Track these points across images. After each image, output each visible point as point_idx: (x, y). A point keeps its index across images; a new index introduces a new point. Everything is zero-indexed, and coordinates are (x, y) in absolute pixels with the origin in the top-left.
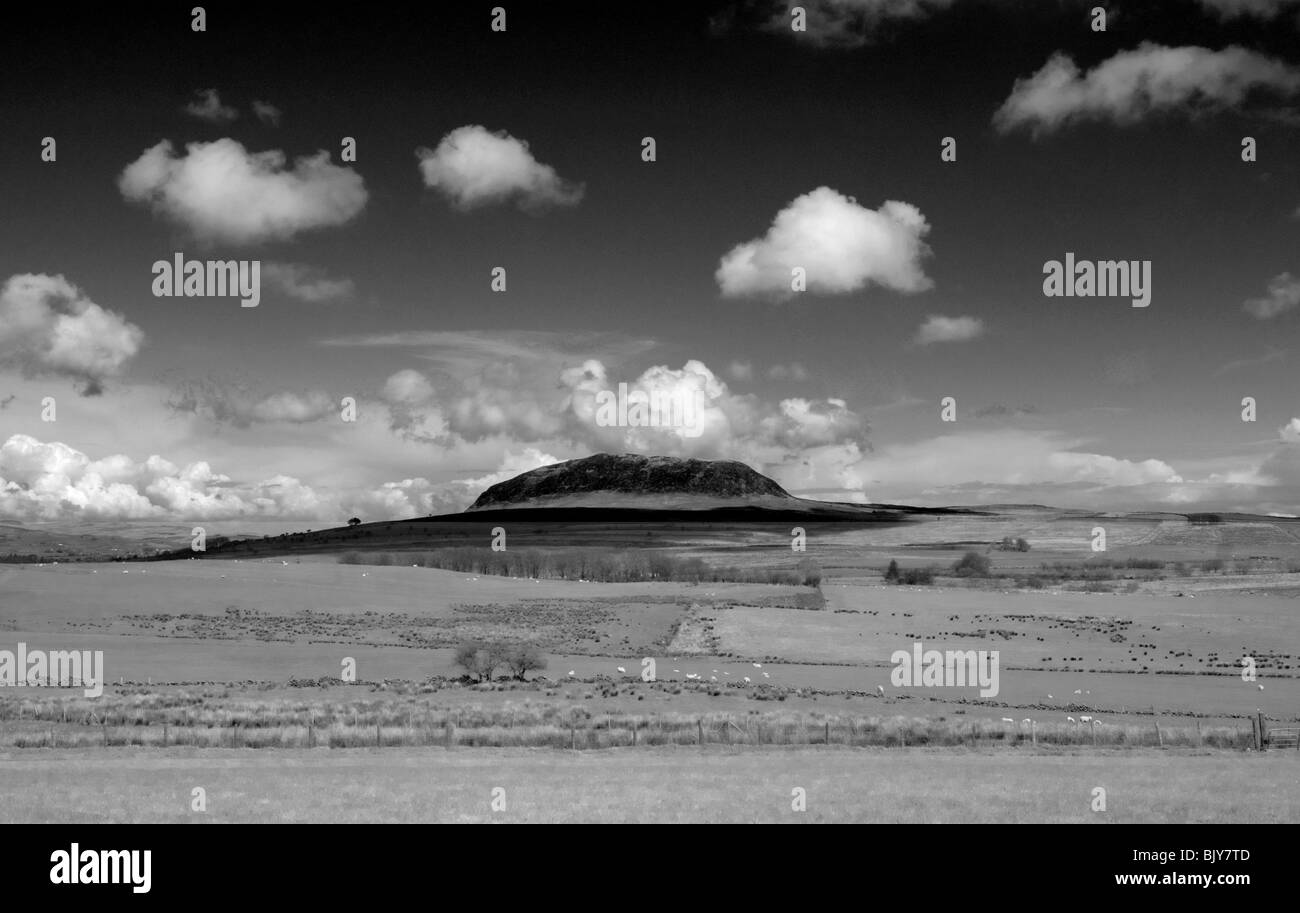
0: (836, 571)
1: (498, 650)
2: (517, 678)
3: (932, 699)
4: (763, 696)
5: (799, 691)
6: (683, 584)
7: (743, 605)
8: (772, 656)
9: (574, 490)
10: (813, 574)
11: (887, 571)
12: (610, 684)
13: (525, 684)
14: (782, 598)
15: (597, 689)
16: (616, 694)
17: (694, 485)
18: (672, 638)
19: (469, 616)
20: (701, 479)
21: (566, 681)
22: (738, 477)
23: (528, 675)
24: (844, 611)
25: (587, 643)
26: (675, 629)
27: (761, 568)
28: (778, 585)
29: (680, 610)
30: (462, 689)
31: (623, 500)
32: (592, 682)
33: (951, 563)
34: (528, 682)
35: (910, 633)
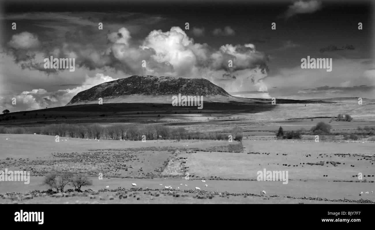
0: (251, 133)
1: (67, 175)
2: (76, 190)
3: (288, 197)
4: (201, 196)
5: (220, 194)
6: (173, 141)
7: (202, 151)
8: (214, 176)
9: (121, 94)
10: (239, 134)
11: (277, 132)
12: (124, 192)
13: (80, 193)
14: (222, 147)
15: (117, 195)
16: (126, 197)
17: (182, 91)
18: (164, 168)
19: (62, 159)
20: (185, 88)
21: (102, 191)
22: (204, 86)
23: (83, 188)
24: (252, 153)
25: (121, 172)
26: (166, 164)
27: (212, 133)
28: (221, 140)
29: (170, 154)
30: (47, 196)
31: (146, 99)
32: (115, 191)
33: (311, 128)
34: (82, 192)
35: (285, 164)
